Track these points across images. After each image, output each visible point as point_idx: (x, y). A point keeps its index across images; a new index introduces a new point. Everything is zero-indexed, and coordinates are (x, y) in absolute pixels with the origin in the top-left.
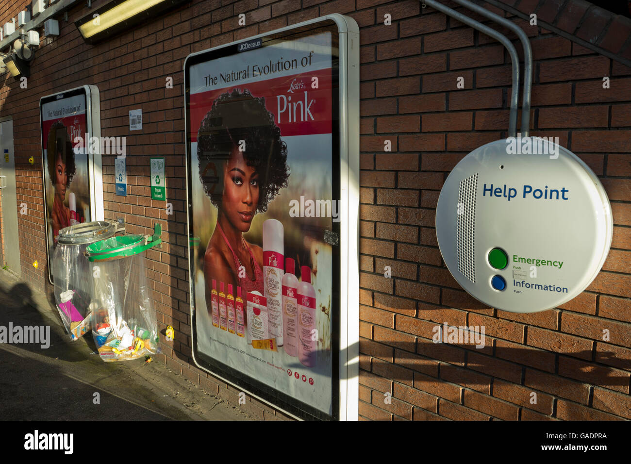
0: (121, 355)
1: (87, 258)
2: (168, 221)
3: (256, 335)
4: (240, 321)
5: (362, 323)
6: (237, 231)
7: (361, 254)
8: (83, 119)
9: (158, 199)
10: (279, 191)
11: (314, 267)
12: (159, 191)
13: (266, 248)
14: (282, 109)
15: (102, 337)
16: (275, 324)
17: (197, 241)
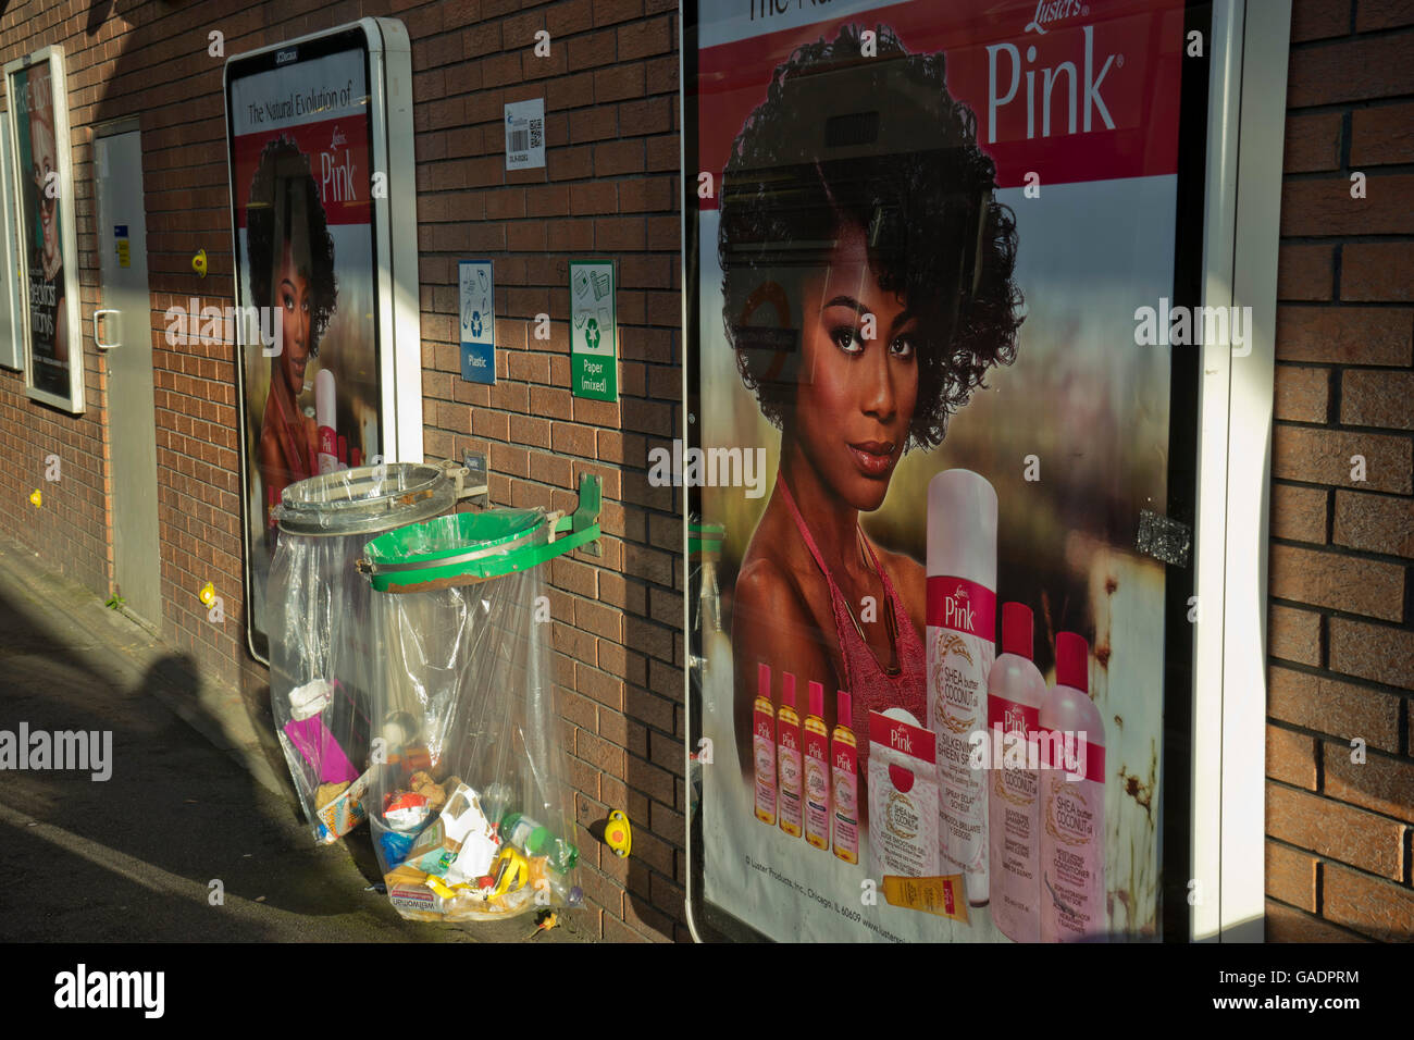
0: (454, 901)
1: (368, 578)
2: (623, 467)
3: (896, 858)
4: (845, 807)
5: (1277, 850)
6: (844, 506)
7: (1273, 602)
8: (359, 129)
9: (592, 397)
10: (987, 373)
11: (1100, 640)
12: (597, 368)
13: (936, 567)
14: (1002, 90)
15: (399, 837)
16: (963, 825)
17: (715, 536)
